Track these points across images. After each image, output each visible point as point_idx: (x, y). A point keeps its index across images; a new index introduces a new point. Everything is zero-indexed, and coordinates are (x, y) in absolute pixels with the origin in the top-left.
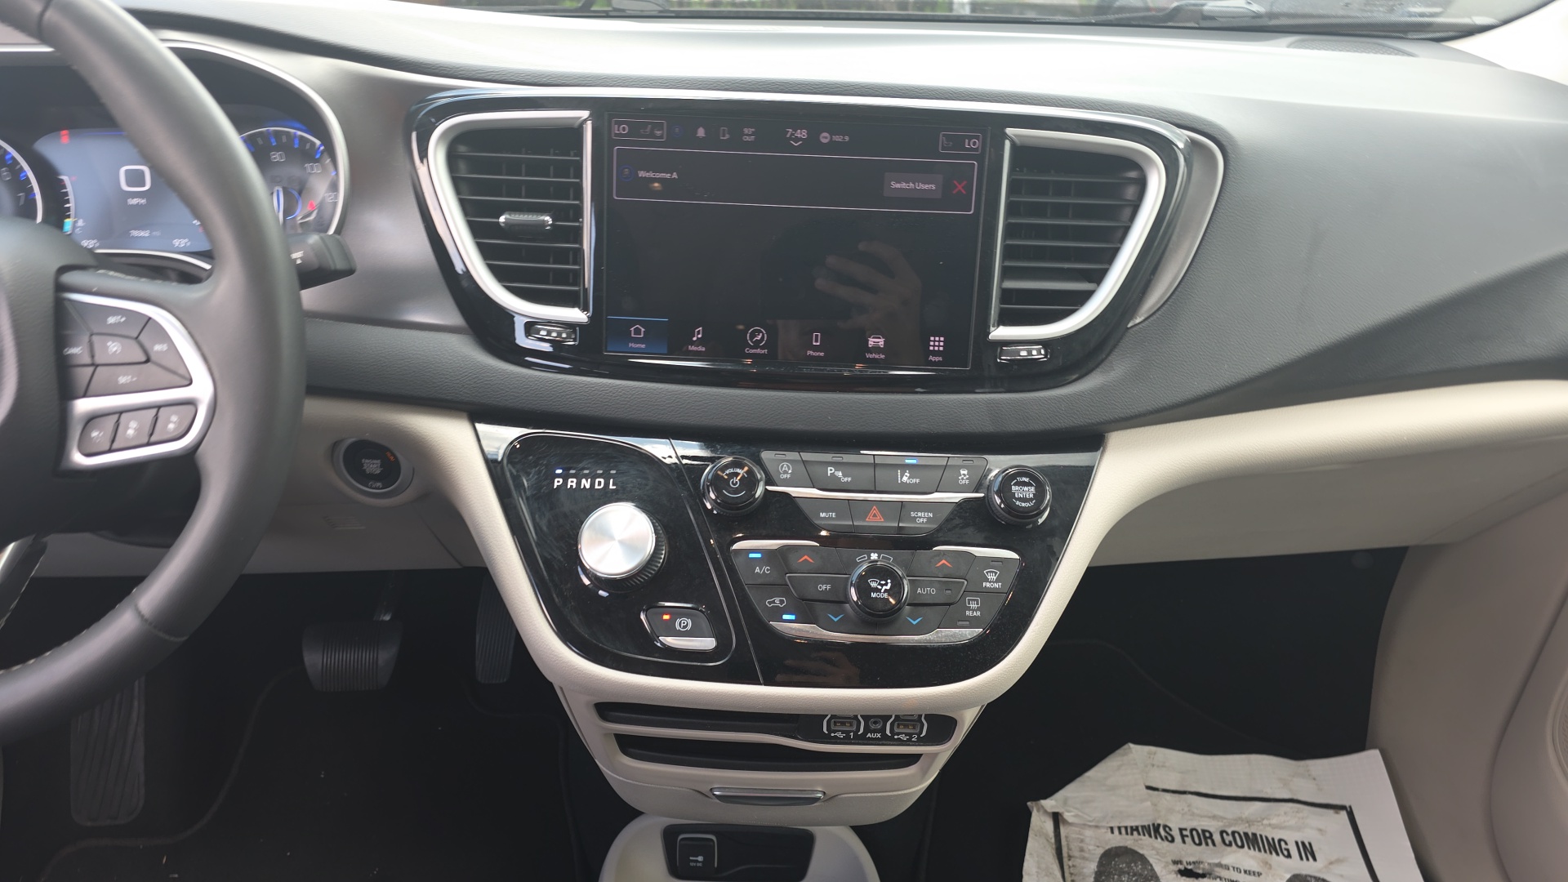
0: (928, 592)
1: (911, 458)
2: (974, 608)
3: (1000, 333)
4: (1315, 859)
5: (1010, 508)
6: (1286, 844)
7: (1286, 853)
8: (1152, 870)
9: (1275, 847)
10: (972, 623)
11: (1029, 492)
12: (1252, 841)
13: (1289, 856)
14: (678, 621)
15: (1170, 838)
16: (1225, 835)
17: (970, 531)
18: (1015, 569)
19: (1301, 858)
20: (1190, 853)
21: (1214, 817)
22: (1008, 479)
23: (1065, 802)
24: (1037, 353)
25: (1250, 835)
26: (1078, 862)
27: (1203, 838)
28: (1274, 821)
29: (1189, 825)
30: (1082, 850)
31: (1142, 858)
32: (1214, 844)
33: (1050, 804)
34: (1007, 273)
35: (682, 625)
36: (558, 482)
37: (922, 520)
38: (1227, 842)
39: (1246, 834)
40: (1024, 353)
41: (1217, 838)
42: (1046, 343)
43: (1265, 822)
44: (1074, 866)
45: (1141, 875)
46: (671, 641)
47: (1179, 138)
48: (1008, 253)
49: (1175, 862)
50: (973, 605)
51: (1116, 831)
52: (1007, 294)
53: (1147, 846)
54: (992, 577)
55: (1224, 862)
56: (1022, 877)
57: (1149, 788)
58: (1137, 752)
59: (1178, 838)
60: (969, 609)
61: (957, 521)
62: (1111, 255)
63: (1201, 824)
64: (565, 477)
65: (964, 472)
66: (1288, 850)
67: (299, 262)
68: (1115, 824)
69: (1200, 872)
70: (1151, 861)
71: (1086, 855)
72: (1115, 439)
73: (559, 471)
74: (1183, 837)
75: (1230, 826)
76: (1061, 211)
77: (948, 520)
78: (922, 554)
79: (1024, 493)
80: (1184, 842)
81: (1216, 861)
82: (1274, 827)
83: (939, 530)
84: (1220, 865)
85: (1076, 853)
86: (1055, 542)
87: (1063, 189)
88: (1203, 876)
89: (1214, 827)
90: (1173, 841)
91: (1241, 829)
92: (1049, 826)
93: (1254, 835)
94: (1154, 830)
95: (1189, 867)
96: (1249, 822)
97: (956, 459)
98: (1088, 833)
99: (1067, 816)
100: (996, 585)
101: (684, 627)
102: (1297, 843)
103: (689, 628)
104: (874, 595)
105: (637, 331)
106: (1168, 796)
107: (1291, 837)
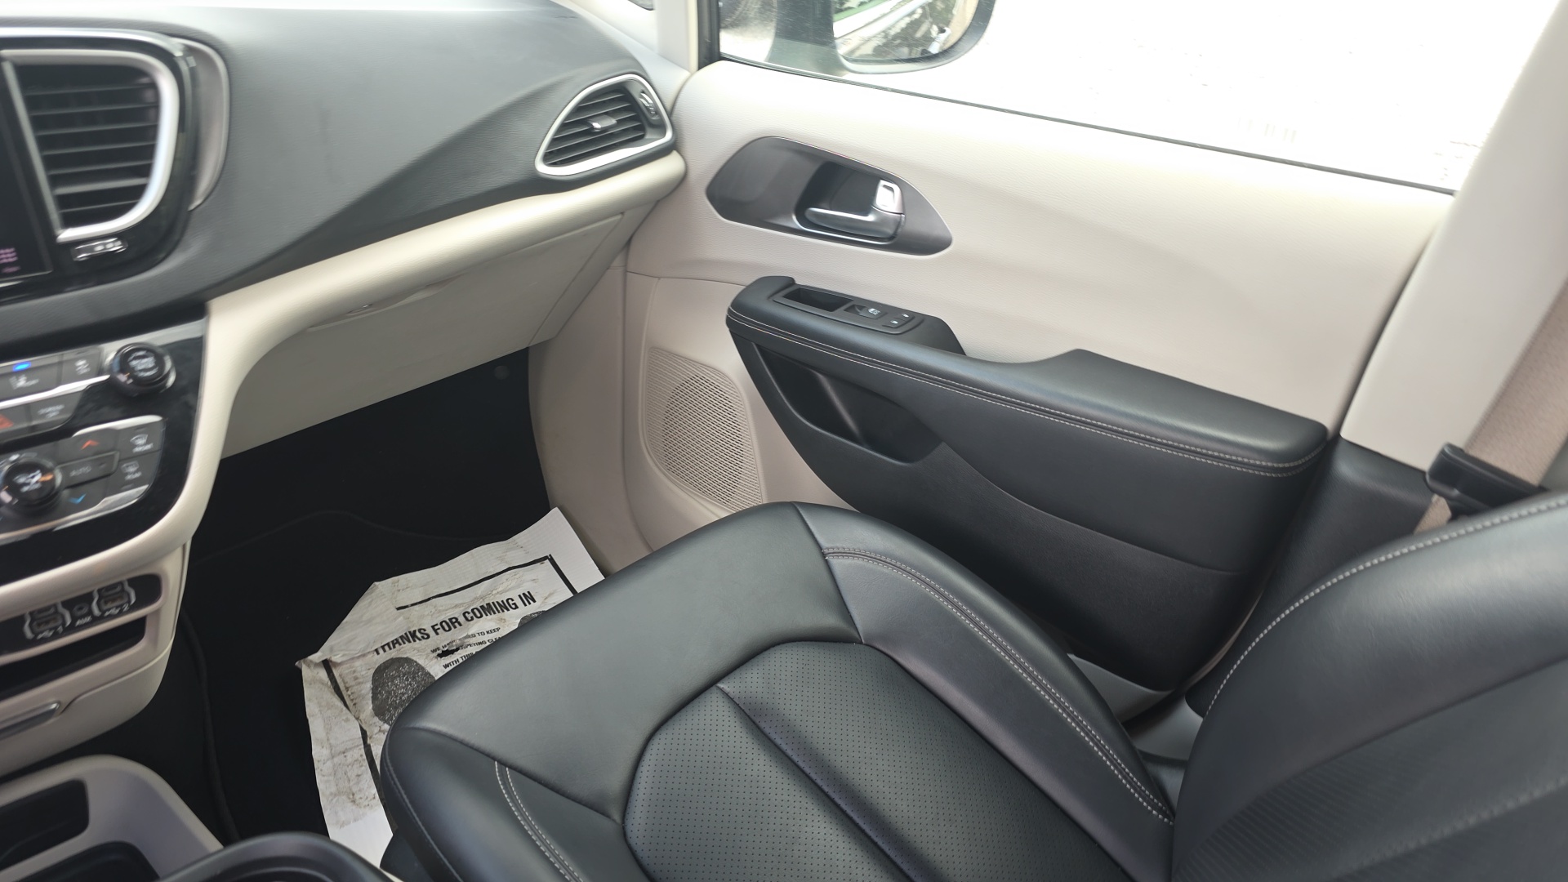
0: (82, 471)
1: (21, 364)
2: (132, 471)
3: (67, 234)
4: (534, 601)
5: (138, 381)
6: (513, 600)
7: (514, 606)
8: (417, 664)
9: (505, 606)
10: (136, 483)
11: (149, 362)
12: (488, 609)
13: (517, 607)
15: (426, 637)
16: (467, 614)
17: (105, 410)
18: (161, 430)
19: (525, 605)
20: (443, 639)
21: (456, 606)
22: (124, 359)
23: (331, 650)
24: (114, 246)
25: (485, 606)
26: (355, 689)
27: (453, 623)
28: (500, 590)
29: (438, 621)
30: (356, 678)
31: (408, 660)
32: (460, 625)
33: (316, 657)
34: (54, 181)
37: (53, 413)
38: (470, 618)
39: (482, 607)
40: (99, 248)
41: (461, 619)
42: (119, 235)
43: (494, 592)
44: (352, 693)
45: (409, 673)
47: (175, 46)
48: (49, 163)
49: (434, 651)
50: (132, 469)
51: (381, 651)
52: (62, 201)
53: (408, 650)
54: (141, 441)
55: (470, 633)
56: (307, 720)
57: (398, 609)
58: (382, 587)
59: (432, 633)
60: (127, 474)
61: (90, 406)
62: (149, 152)
63: (446, 617)
65: (81, 363)
66: (514, 604)
68: (378, 645)
69: (455, 648)
70: (414, 658)
71: (361, 680)
72: (216, 305)
74: (436, 631)
75: (469, 607)
76: (90, 119)
77: (80, 407)
78: (64, 443)
79: (144, 365)
80: (437, 634)
81: (465, 635)
82: (500, 593)
83: (73, 418)
84: (468, 637)
85: (352, 682)
86: (189, 397)
87: (85, 99)
88: (457, 649)
89: (457, 613)
90: (428, 637)
91: (477, 605)
92: (322, 674)
93: (488, 604)
94: (411, 636)
95: (446, 649)
96: (482, 598)
97: (68, 354)
98: (358, 663)
99: (336, 659)
100: (148, 447)
102: (520, 596)
104: (25, 489)
106: (416, 607)
107: (514, 595)
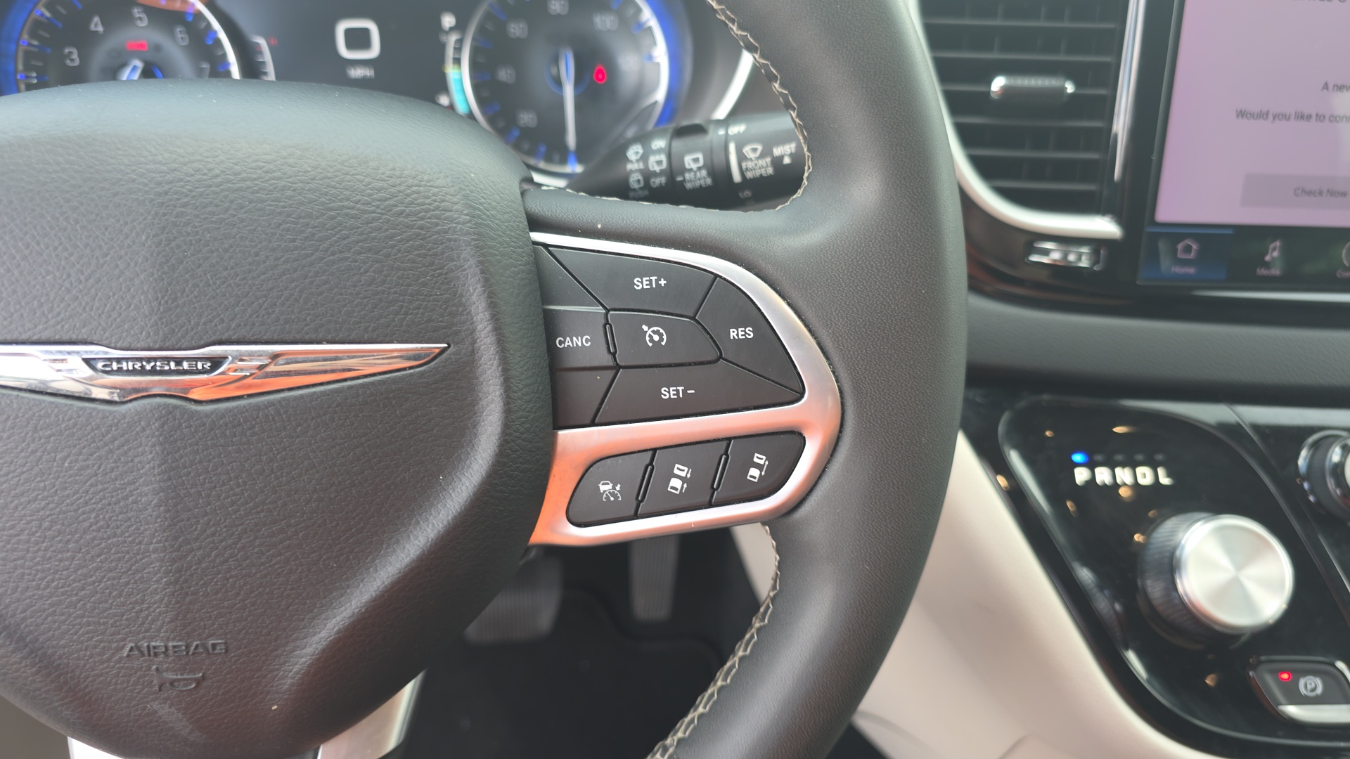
14: (1302, 682)
35: (1309, 687)
36: (1081, 475)
46: (1293, 710)
64: (1091, 465)
67: (787, 160)
73: (1078, 458)
101: (1313, 690)
103: (1319, 690)
105: (1188, 249)
